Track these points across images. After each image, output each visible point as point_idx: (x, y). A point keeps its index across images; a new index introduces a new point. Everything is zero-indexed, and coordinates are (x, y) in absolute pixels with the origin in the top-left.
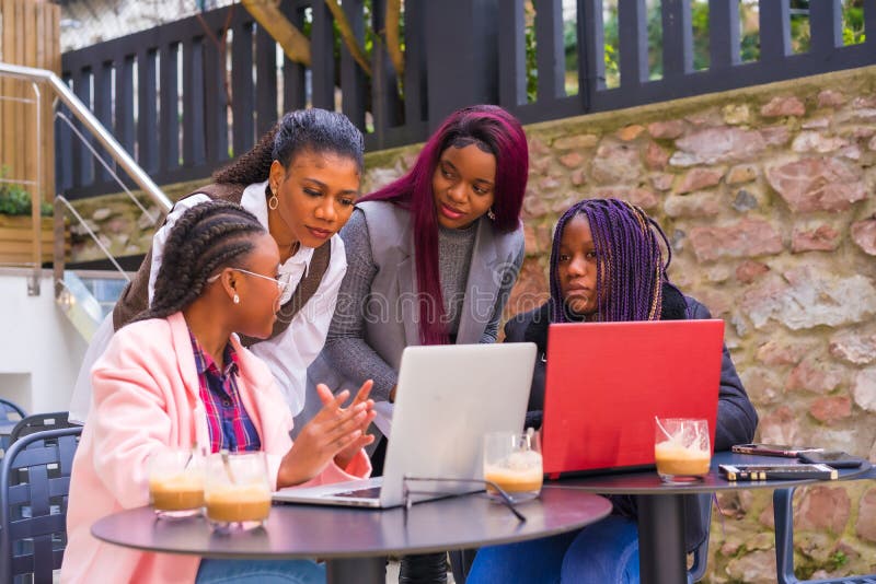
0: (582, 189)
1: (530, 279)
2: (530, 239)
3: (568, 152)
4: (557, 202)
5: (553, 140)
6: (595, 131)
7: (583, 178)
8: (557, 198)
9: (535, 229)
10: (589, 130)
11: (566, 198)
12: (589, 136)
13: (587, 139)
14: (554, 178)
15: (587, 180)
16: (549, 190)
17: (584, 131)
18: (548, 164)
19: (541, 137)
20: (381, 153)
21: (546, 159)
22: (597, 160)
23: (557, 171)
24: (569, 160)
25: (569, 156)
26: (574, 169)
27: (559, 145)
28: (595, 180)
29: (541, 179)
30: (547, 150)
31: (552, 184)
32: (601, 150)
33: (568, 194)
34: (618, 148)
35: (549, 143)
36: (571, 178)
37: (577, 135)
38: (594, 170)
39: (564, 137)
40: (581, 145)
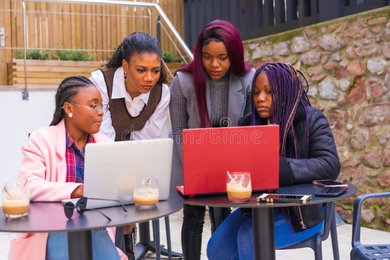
0: (381, 43)
1: (359, 87)
2: (357, 68)
3: (374, 26)
4: (369, 50)
5: (368, 20)
6: (386, 15)
7: (381, 37)
8: (369, 48)
9: (360, 63)
10: (383, 15)
11: (373, 48)
12: (383, 18)
13: (382, 19)
14: (369, 39)
15: (383, 39)
16: (366, 44)
17: (380, 14)
18: (366, 32)
19: (362, 19)
20: (297, 30)
21: (365, 30)
22: (386, 29)
23: (370, 36)
24: (375, 30)
25: (375, 28)
26: (377, 34)
27: (370, 23)
28: (386, 39)
29: (363, 39)
30: (365, 25)
31: (367, 41)
32: (388, 25)
33: (374, 46)
35: (366, 22)
36: (376, 39)
37: (377, 17)
38: (386, 34)
39: (372, 18)
40: (379, 22)
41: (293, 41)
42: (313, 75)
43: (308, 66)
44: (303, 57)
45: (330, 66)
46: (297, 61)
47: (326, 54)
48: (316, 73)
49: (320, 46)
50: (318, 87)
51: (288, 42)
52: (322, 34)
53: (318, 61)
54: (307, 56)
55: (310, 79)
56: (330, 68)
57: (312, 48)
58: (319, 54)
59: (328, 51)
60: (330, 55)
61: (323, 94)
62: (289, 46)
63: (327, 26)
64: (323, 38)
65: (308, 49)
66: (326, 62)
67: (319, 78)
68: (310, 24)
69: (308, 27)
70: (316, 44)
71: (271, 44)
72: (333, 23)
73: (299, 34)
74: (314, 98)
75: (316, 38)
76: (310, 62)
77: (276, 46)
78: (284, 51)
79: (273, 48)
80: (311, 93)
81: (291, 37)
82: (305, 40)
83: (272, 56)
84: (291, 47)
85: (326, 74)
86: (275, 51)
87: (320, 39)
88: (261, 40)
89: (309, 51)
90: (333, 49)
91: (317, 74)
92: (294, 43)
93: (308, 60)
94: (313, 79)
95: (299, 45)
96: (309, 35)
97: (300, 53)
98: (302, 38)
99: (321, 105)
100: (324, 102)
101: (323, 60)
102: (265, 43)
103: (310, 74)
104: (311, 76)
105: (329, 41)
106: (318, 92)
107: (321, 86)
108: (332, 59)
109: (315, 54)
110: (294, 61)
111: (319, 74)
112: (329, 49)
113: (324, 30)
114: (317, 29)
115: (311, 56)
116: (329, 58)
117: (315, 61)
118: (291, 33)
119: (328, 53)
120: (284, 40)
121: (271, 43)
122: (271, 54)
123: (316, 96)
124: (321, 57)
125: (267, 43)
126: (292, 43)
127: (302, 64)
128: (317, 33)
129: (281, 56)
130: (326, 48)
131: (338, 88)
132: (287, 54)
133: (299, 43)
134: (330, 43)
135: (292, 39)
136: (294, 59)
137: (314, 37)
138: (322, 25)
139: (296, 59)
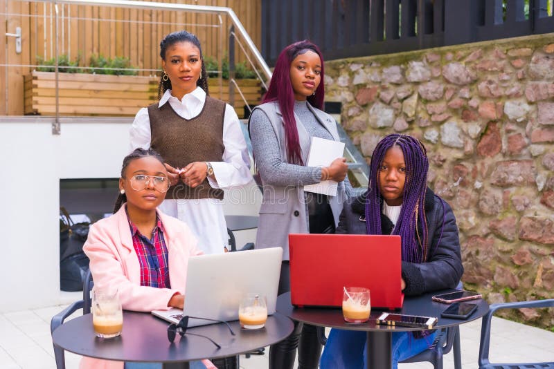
0: (524, 82)
1: (493, 134)
2: (492, 111)
3: (515, 58)
4: (508, 89)
5: (507, 50)
6: (531, 46)
7: (523, 74)
8: (508, 86)
9: (495, 104)
10: (528, 46)
11: (513, 87)
12: (527, 49)
13: (526, 51)
14: (508, 74)
15: (526, 76)
16: (504, 81)
17: (525, 46)
18: (504, 65)
19: (501, 48)
20: (415, 52)
21: (504, 62)
22: (531, 65)
23: (509, 70)
24: (518, 63)
25: (516, 60)
26: (519, 68)
27: (511, 54)
28: (529, 76)
29: (500, 74)
30: (504, 56)
31: (506, 77)
32: (533, 59)
33: (515, 85)
34: (544, 58)
35: (505, 52)
36: (517, 74)
37: (520, 48)
38: (530, 70)
39: (513, 48)
40: (523, 54)
41: (408, 66)
42: (434, 113)
43: (427, 101)
44: (421, 88)
45: (456, 104)
46: (413, 93)
47: (452, 88)
48: (437, 111)
49: (444, 77)
50: (439, 130)
51: (402, 66)
52: (448, 62)
53: (441, 96)
54: (427, 89)
55: (430, 119)
56: (455, 107)
57: (433, 78)
58: (442, 87)
59: (455, 84)
60: (456, 89)
61: (446, 140)
62: (403, 72)
63: (454, 52)
64: (448, 66)
65: (428, 79)
66: (451, 99)
67: (441, 118)
68: (432, 46)
69: (429, 50)
70: (439, 74)
71: (379, 67)
72: (462, 49)
73: (418, 58)
74: (433, 144)
75: (439, 65)
76: (430, 96)
77: (385, 70)
78: (397, 78)
79: (381, 72)
80: (430, 136)
81: (406, 61)
82: (424, 66)
83: (380, 82)
84: (406, 74)
85: (450, 115)
86: (384, 77)
87: (445, 67)
88: (366, 61)
89: (429, 81)
90: (460, 83)
91: (439, 113)
92: (410, 69)
93: (428, 94)
94: (433, 119)
95: (416, 72)
96: (430, 61)
97: (417, 83)
98: (420, 63)
99: (441, 154)
100: (447, 150)
101: (448, 95)
102: (371, 65)
103: (430, 113)
104: (431, 115)
105: (456, 72)
106: (440, 137)
107: (443, 129)
108: (459, 95)
109: (437, 86)
110: (410, 93)
111: (441, 114)
112: (457, 82)
113: (450, 56)
114: (442, 54)
115: (432, 88)
116: (455, 94)
117: (437, 95)
118: (406, 56)
119: (454, 87)
120: (397, 63)
121: (379, 65)
122: (379, 80)
123: (437, 141)
124: (445, 91)
125: (374, 65)
126: (407, 68)
127: (420, 97)
128: (441, 60)
129: (392, 83)
130: (452, 81)
131: (465, 134)
132: (400, 83)
133: (417, 70)
134: (458, 75)
135: (408, 63)
136: (409, 90)
137: (437, 63)
138: (449, 50)
139: (411, 90)
